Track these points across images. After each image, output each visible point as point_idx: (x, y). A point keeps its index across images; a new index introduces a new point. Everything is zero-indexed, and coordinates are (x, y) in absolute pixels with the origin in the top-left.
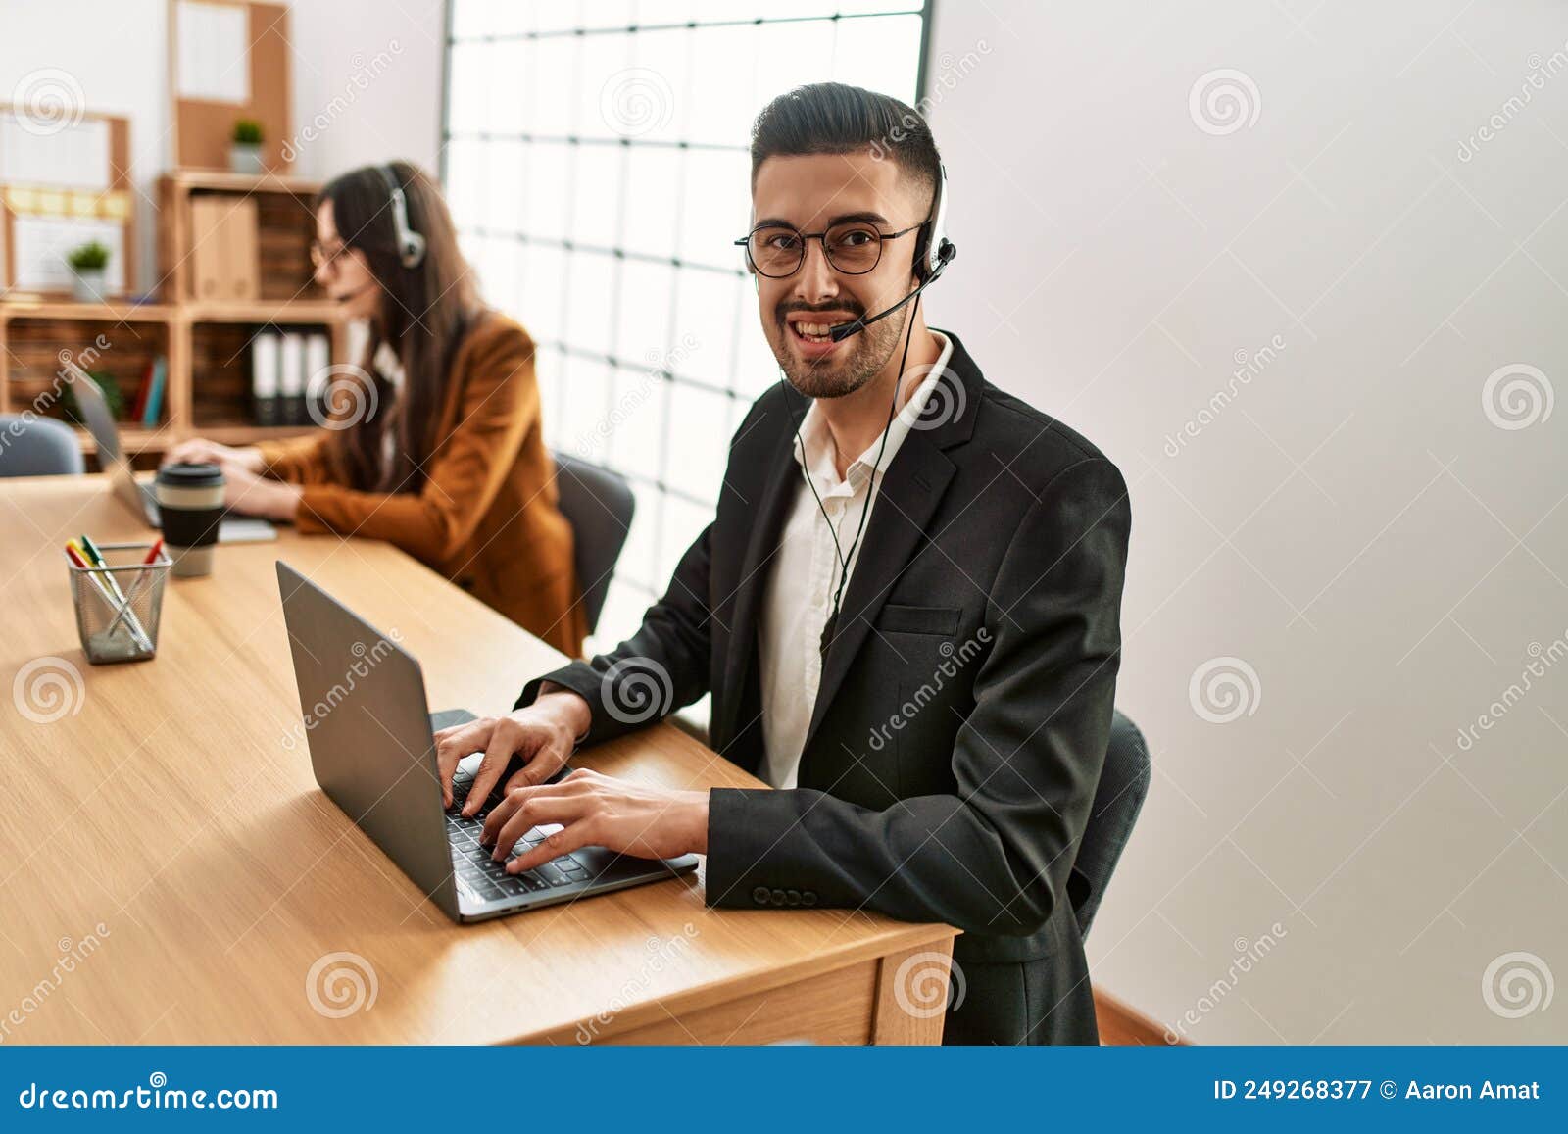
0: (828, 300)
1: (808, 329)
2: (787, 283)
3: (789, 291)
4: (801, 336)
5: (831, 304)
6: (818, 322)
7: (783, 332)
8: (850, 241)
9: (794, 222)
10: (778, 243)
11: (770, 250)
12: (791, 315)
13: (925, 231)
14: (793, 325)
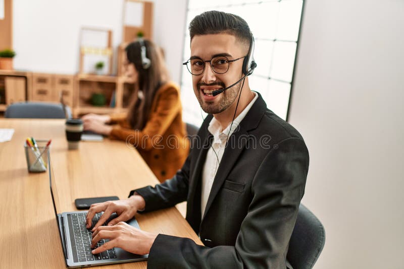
0: (212, 82)
1: (207, 92)
2: (199, 77)
3: (200, 79)
4: (205, 94)
5: (214, 84)
6: (209, 89)
7: (199, 93)
8: (220, 63)
9: (201, 57)
10: (197, 64)
11: (195, 66)
12: (202, 87)
13: (246, 59)
14: (203, 90)
